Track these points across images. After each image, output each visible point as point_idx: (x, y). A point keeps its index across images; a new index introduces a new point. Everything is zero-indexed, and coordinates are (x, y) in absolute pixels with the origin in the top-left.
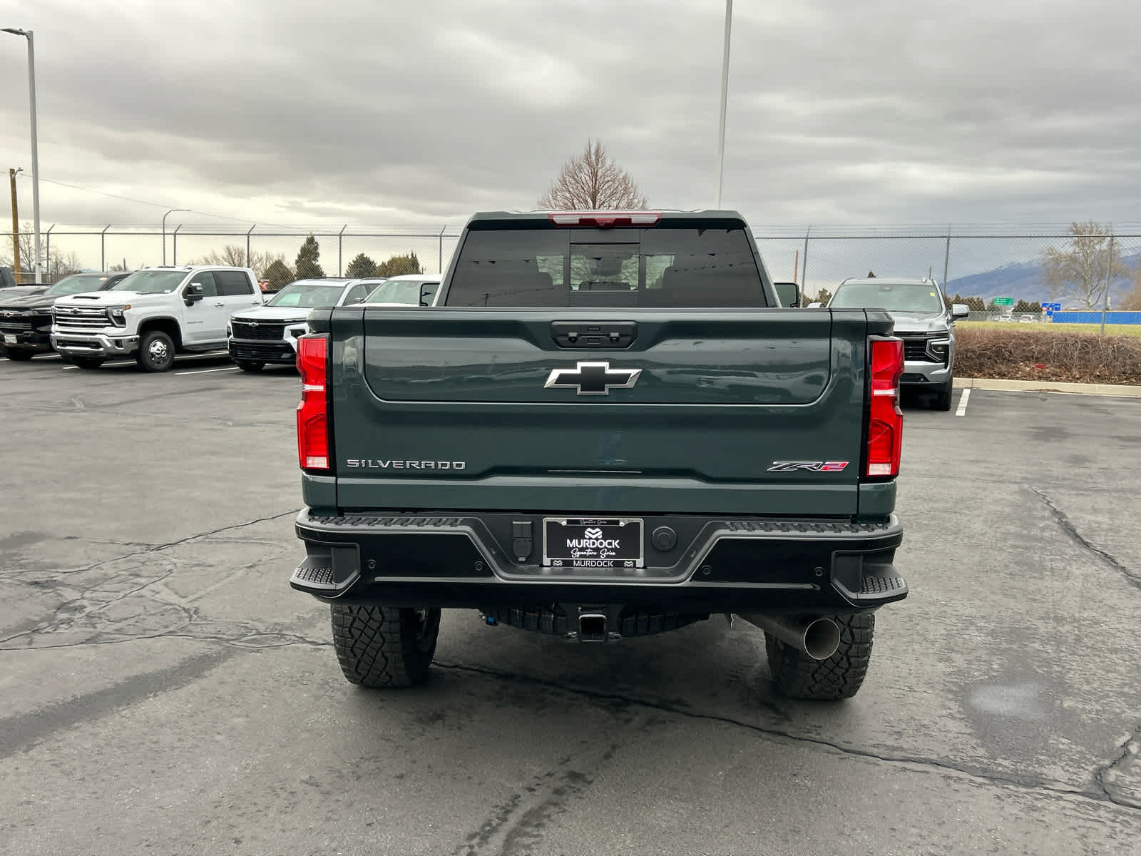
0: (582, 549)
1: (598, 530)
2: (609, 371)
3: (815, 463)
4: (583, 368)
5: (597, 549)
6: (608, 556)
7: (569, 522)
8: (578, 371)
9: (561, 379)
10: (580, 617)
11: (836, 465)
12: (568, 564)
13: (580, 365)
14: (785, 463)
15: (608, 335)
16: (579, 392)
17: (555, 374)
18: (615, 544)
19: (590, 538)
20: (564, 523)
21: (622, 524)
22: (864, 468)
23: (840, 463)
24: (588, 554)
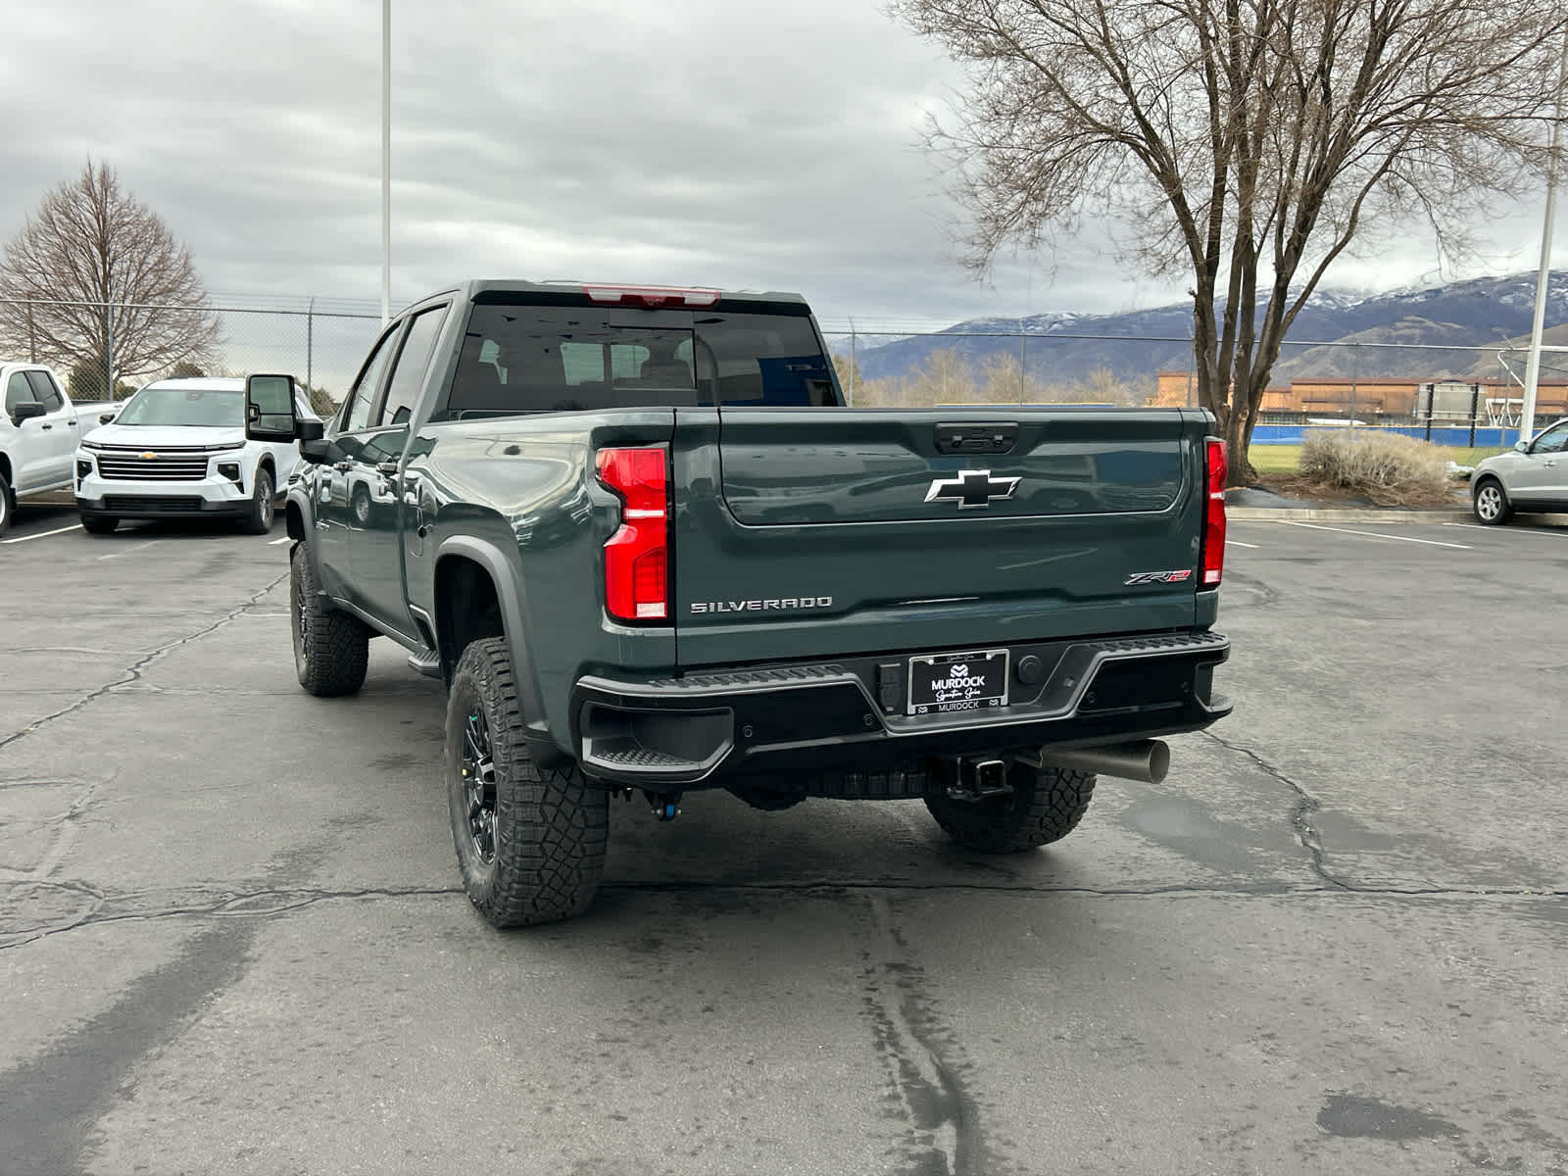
0: (948, 691)
1: (964, 666)
2: (991, 481)
3: (1165, 573)
4: (966, 478)
5: (963, 689)
6: (973, 696)
7: (936, 659)
8: (961, 481)
9: (945, 491)
10: (978, 767)
11: (1181, 575)
12: (933, 709)
13: (962, 474)
14: (1140, 575)
15: (992, 439)
16: (961, 505)
17: (937, 485)
18: (980, 681)
19: (956, 677)
20: (931, 662)
21: (989, 657)
22: (1201, 576)
23: (1185, 571)
24: (953, 696)
